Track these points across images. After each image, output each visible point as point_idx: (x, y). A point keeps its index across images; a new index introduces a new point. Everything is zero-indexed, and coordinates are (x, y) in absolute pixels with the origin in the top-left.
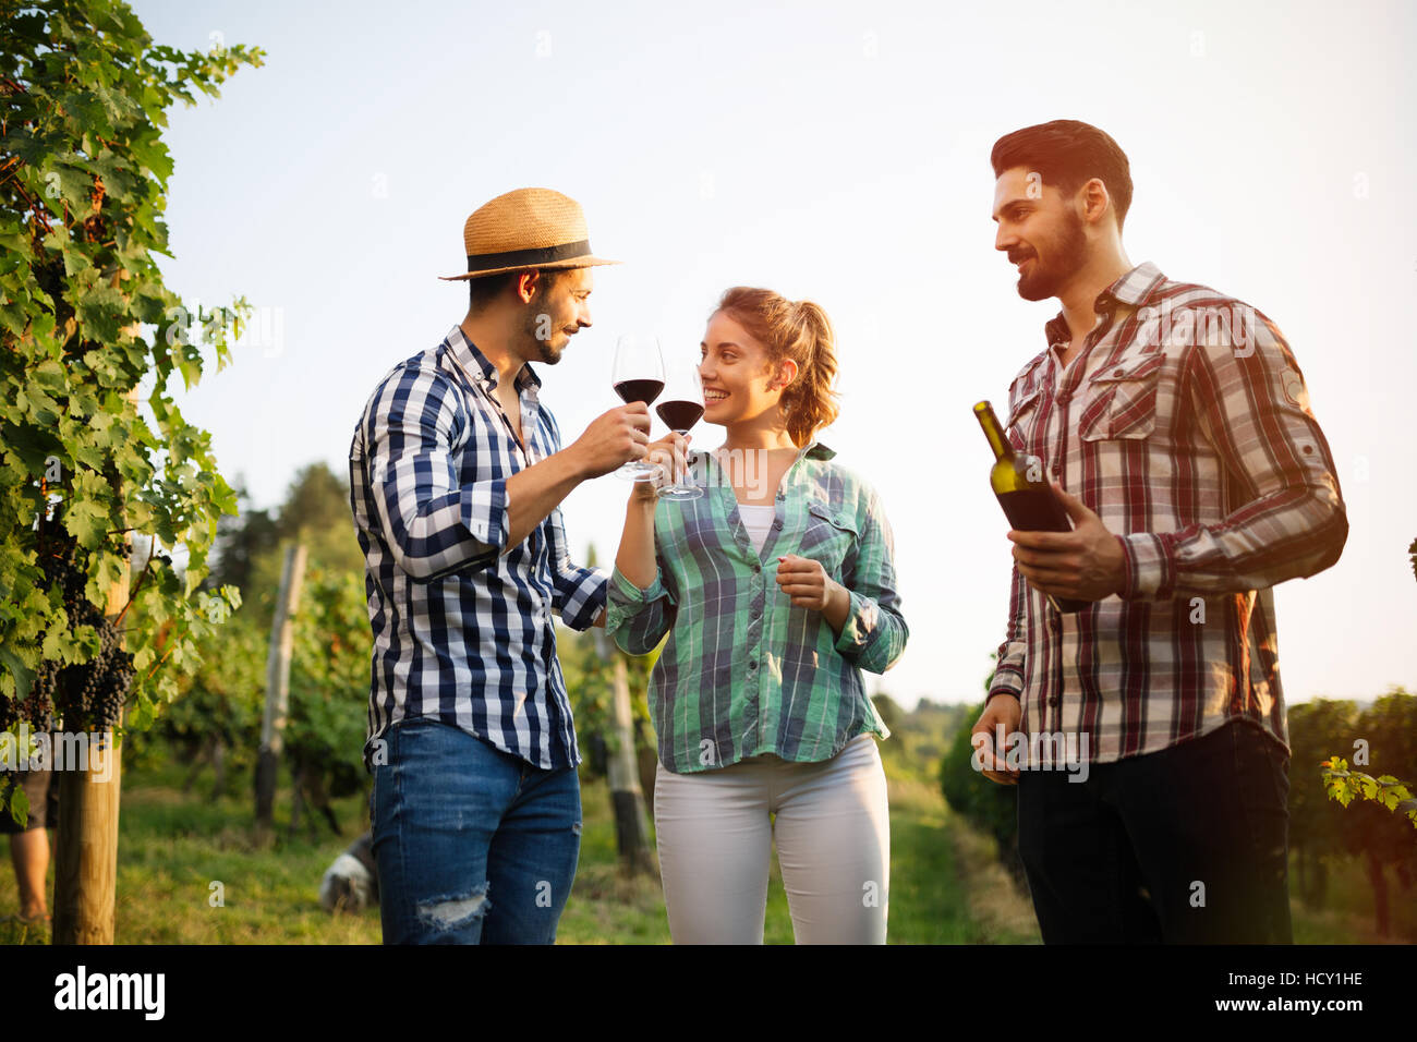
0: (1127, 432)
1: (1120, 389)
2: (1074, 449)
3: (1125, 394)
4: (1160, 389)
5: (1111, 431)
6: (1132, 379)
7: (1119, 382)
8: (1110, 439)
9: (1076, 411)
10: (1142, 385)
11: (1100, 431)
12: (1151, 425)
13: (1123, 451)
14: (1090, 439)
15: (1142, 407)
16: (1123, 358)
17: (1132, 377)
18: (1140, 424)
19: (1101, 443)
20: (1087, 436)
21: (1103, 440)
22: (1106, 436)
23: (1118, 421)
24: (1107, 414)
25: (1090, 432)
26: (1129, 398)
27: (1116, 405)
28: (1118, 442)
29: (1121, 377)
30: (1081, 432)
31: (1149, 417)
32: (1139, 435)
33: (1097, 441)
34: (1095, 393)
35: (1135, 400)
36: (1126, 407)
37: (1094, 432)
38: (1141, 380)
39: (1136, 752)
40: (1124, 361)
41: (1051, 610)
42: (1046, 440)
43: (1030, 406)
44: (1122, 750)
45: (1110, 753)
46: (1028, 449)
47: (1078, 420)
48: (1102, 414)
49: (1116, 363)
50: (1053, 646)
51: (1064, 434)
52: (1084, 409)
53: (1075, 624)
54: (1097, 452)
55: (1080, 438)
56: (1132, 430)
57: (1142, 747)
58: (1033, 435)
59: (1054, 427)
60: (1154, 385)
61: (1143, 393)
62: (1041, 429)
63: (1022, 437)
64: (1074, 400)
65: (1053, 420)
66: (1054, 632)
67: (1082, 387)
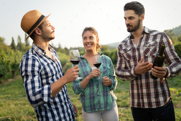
1: (151, 47)
4: (157, 47)
5: (150, 54)
6: (152, 45)
9: (142, 51)
10: (155, 47)
11: (148, 54)
13: (152, 57)
14: (146, 56)
16: (149, 42)
18: (155, 53)
23: (152, 53)
25: (146, 54)
27: (151, 50)
33: (148, 56)
34: (145, 48)
35: (154, 49)
36: (153, 50)
39: (159, 106)
40: (149, 43)
41: (140, 84)
42: (136, 56)
43: (130, 50)
44: (156, 106)
45: (154, 107)
46: (132, 57)
47: (143, 52)
48: (149, 51)
49: (148, 43)
50: (141, 89)
51: (139, 55)
52: (144, 51)
53: (145, 86)
54: (147, 58)
55: (144, 55)
56: (154, 54)
57: (160, 105)
58: (132, 55)
59: (137, 54)
60: (156, 47)
61: (155, 48)
62: (134, 54)
63: (130, 55)
64: (140, 49)
65: (136, 52)
66: (140, 87)
67: (141, 47)
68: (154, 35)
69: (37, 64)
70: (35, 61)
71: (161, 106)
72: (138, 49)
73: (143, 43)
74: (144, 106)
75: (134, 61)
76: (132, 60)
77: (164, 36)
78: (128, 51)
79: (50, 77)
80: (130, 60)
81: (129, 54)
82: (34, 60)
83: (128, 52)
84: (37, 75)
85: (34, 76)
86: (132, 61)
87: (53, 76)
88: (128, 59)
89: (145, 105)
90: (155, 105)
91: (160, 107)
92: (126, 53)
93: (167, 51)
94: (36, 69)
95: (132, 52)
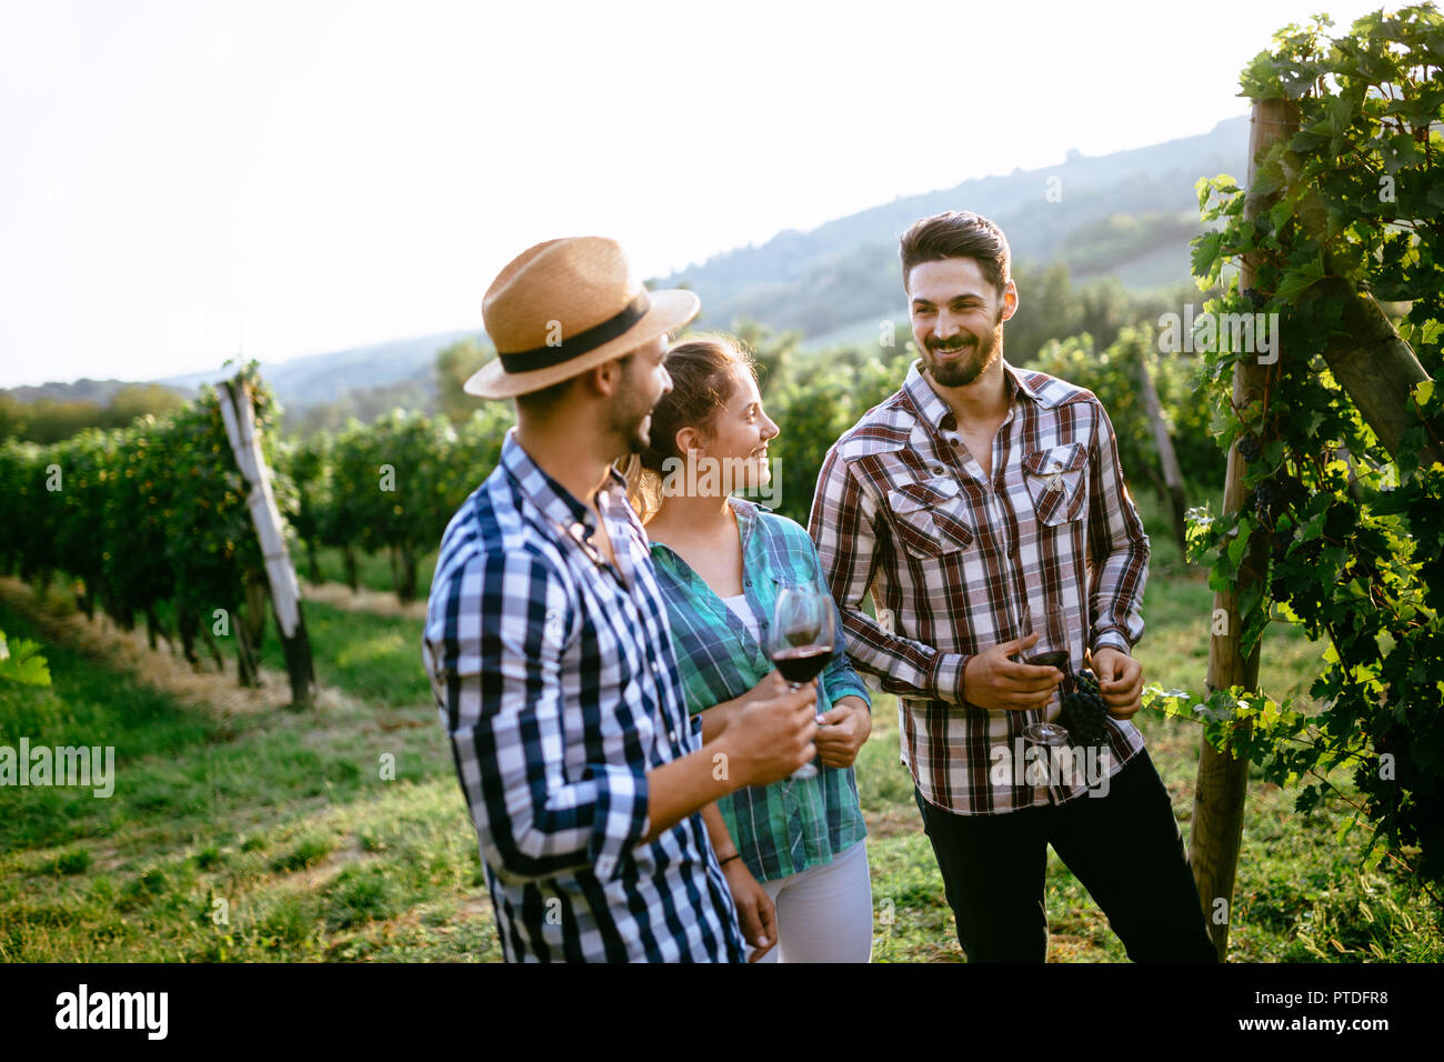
0: (1077, 515)
1: (1065, 479)
3: (1070, 483)
5: (1069, 518)
7: (1062, 473)
8: (1067, 522)
9: (1022, 503)
10: (1079, 474)
11: (1059, 518)
13: (1071, 531)
14: (1051, 524)
16: (1043, 449)
19: (1059, 528)
20: (1049, 521)
23: (1072, 507)
25: (1050, 518)
26: (1073, 486)
27: (1068, 494)
29: (1061, 469)
30: (1040, 518)
33: (1055, 527)
34: (1037, 486)
35: (1077, 486)
36: (1073, 493)
40: (1049, 451)
42: (991, 525)
46: (973, 536)
47: (1031, 507)
48: (1059, 502)
51: (1011, 520)
52: (1035, 497)
54: (1055, 535)
55: (1039, 523)
58: (973, 521)
59: (995, 513)
60: (1083, 475)
62: (981, 519)
63: (961, 523)
65: (990, 506)
67: (1013, 476)
69: (556, 600)
70: (545, 579)
75: (982, 557)
76: (974, 549)
78: (951, 499)
79: (610, 688)
80: (964, 554)
81: (953, 517)
82: (539, 572)
83: (951, 508)
84: (551, 685)
85: (534, 686)
86: (971, 558)
87: (623, 685)
88: (947, 546)
92: (929, 509)
93: (1107, 491)
94: (553, 634)
95: (969, 506)
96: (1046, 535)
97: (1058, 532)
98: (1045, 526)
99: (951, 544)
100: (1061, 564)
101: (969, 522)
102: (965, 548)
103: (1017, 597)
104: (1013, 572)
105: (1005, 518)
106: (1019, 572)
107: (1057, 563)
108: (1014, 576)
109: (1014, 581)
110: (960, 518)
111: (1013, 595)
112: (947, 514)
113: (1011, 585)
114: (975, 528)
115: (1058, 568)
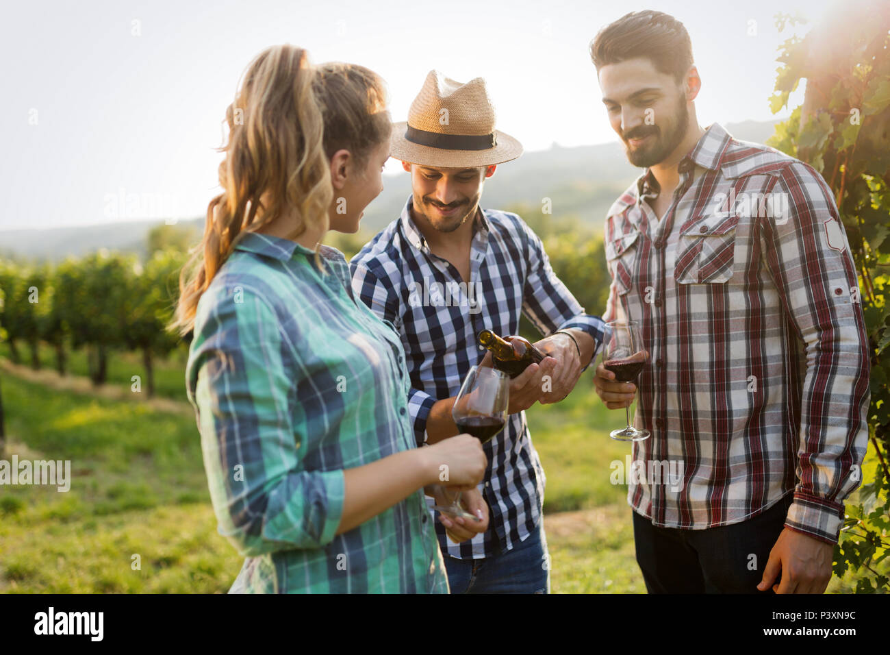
0: (712, 278)
1: (706, 242)
2: (671, 288)
3: (710, 247)
4: (736, 241)
5: (700, 278)
6: (715, 233)
7: (705, 237)
8: (699, 283)
9: (672, 258)
10: (723, 240)
11: (691, 277)
12: (730, 271)
13: (709, 292)
14: (684, 282)
15: (723, 258)
16: (705, 214)
17: (715, 234)
18: (722, 271)
19: (692, 286)
20: (681, 280)
21: (694, 284)
22: (696, 281)
23: (705, 269)
24: (697, 263)
25: (683, 277)
26: (713, 250)
27: (704, 256)
28: (705, 285)
29: (706, 233)
30: (676, 276)
31: (729, 265)
32: (721, 279)
33: (689, 284)
34: (685, 245)
35: (718, 251)
36: (711, 258)
37: (687, 276)
38: (722, 235)
40: (707, 217)
41: (658, 411)
42: (650, 276)
43: (633, 246)
44: (710, 521)
45: (701, 524)
46: (634, 283)
47: (674, 265)
48: (694, 263)
49: (699, 218)
50: (659, 438)
51: (663, 272)
53: (678, 425)
54: (689, 293)
56: (716, 276)
57: (724, 519)
58: (637, 271)
60: (733, 239)
61: (723, 246)
63: (629, 271)
64: (669, 247)
65: (652, 261)
66: (658, 428)
67: (675, 235)
68: (735, 179)
71: (729, 522)
72: (662, 245)
73: (682, 217)
74: (661, 516)
75: (641, 301)
76: (634, 294)
77: (778, 184)
78: (628, 250)
80: (629, 297)
81: (626, 267)
83: (627, 259)
86: (633, 302)
88: (620, 290)
89: (668, 514)
90: (706, 516)
91: (723, 527)
92: (618, 258)
93: (789, 263)
95: (639, 259)
96: (683, 291)
97: (692, 291)
98: (680, 285)
99: (623, 288)
100: (693, 321)
101: (633, 272)
102: (629, 292)
103: (659, 341)
104: (658, 318)
105: (659, 272)
106: (663, 319)
107: (690, 319)
108: (658, 322)
109: (658, 327)
110: (629, 267)
111: (656, 338)
112: (624, 263)
113: (655, 329)
114: (637, 277)
115: (690, 323)
